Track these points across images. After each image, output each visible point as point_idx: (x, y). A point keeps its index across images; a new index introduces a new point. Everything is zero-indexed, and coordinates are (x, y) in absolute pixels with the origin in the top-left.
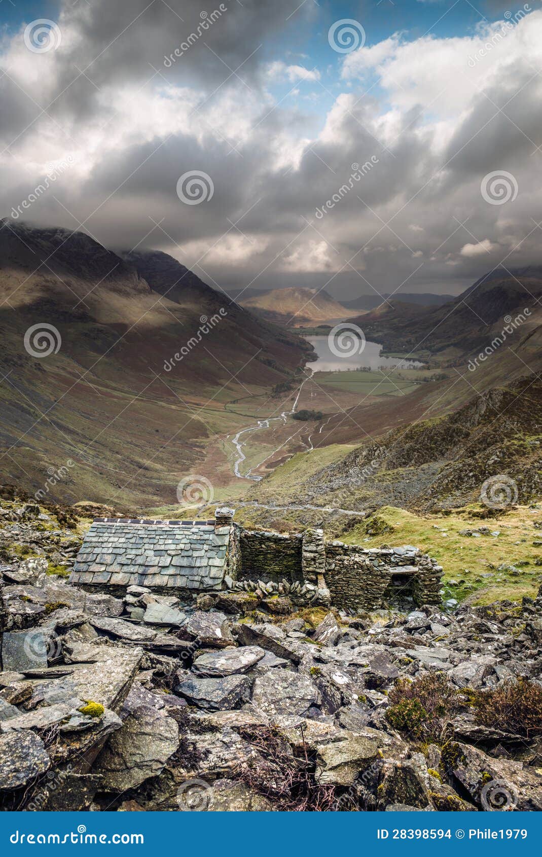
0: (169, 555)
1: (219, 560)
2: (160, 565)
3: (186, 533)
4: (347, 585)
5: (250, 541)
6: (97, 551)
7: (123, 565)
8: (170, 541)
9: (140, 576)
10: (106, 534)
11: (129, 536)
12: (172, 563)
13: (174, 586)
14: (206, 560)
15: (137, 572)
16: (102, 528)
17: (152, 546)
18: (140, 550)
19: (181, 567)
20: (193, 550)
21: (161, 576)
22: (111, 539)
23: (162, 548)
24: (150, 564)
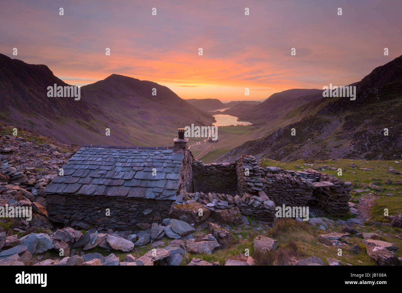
0: (134, 170)
1: (175, 174)
2: (124, 178)
3: (150, 154)
4: (278, 197)
5: (199, 166)
6: (77, 167)
7: (94, 178)
8: (136, 160)
9: (106, 187)
10: (89, 155)
11: (106, 156)
12: (135, 177)
13: (133, 196)
14: (164, 175)
15: (104, 184)
16: (87, 151)
17: (122, 163)
18: (112, 166)
19: (142, 180)
20: (154, 167)
21: (124, 187)
22: (90, 159)
23: (129, 165)
24: (117, 177)
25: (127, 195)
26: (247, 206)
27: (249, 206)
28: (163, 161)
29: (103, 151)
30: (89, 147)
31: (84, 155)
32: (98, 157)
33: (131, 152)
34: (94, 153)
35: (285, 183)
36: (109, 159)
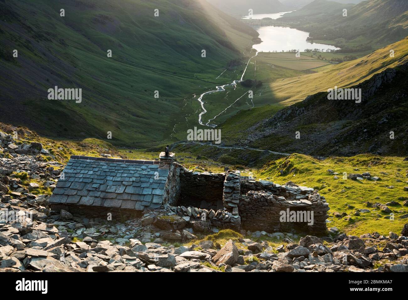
0: (124, 185)
1: (160, 190)
2: (117, 192)
3: (137, 169)
4: (255, 213)
5: (188, 176)
6: (71, 179)
7: (90, 191)
8: (125, 175)
9: (101, 199)
10: (79, 168)
11: (96, 170)
12: (125, 191)
13: (126, 208)
14: (151, 190)
15: (99, 197)
16: (76, 163)
17: (112, 177)
18: (103, 180)
19: (132, 194)
20: (142, 182)
21: (117, 200)
22: (82, 172)
23: (119, 179)
24: (110, 191)
25: (121, 207)
26: (218, 219)
27: (219, 219)
28: (149, 177)
29: (92, 163)
30: (78, 159)
31: (75, 168)
32: (89, 170)
33: (119, 166)
34: (85, 166)
35: (261, 201)
36: (99, 172)
